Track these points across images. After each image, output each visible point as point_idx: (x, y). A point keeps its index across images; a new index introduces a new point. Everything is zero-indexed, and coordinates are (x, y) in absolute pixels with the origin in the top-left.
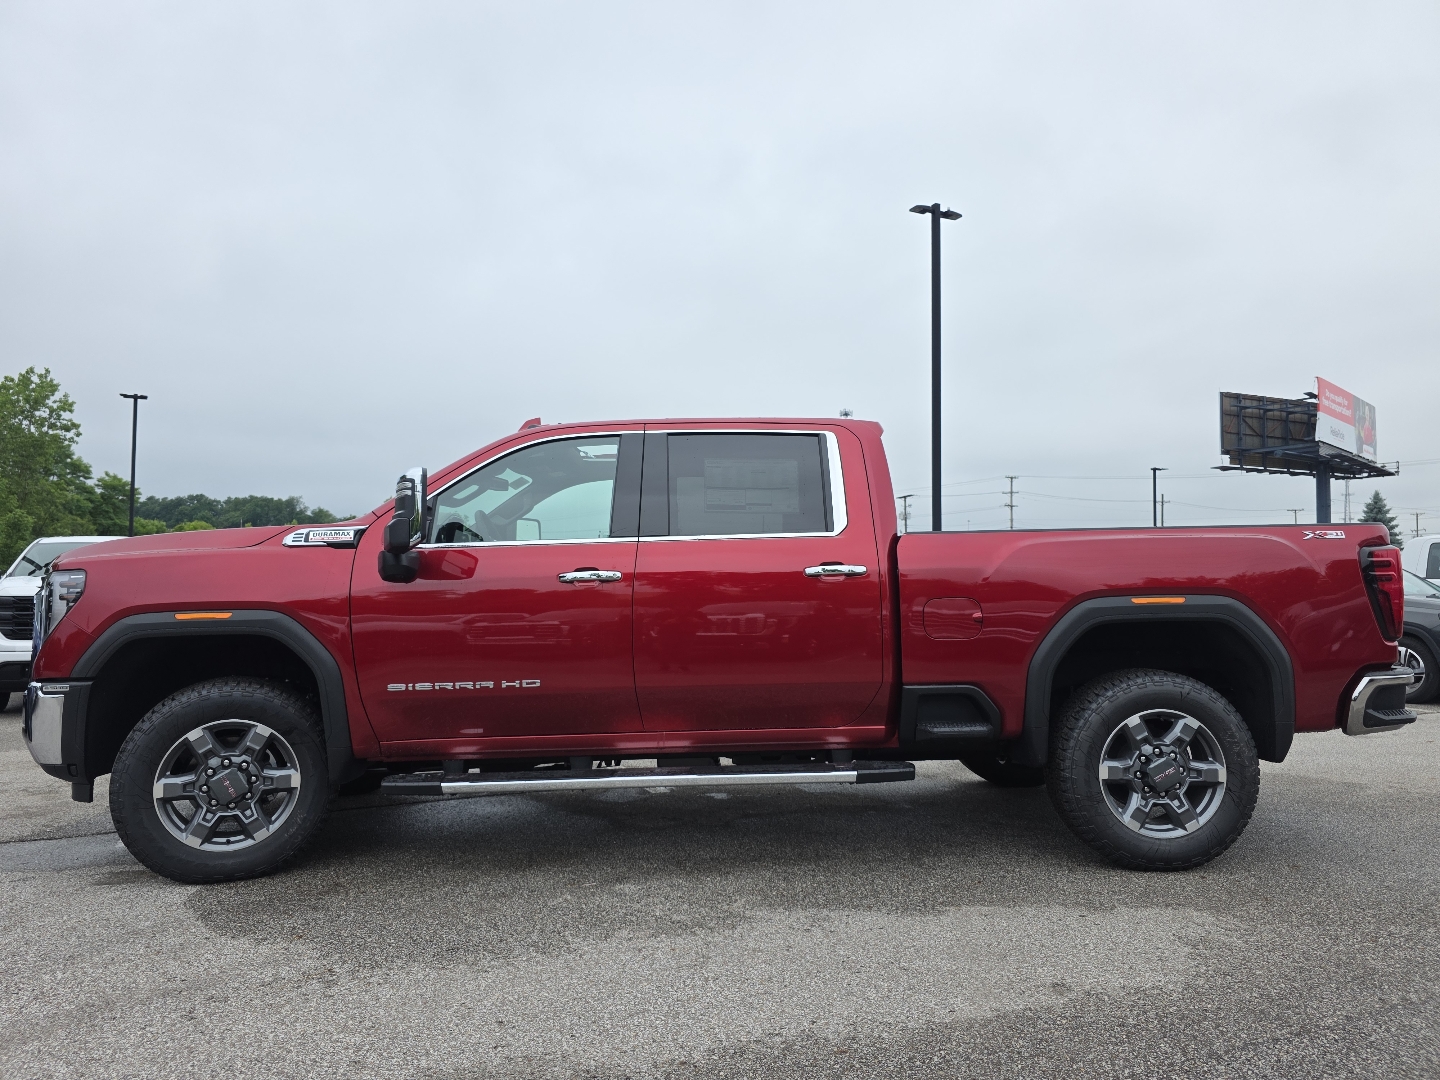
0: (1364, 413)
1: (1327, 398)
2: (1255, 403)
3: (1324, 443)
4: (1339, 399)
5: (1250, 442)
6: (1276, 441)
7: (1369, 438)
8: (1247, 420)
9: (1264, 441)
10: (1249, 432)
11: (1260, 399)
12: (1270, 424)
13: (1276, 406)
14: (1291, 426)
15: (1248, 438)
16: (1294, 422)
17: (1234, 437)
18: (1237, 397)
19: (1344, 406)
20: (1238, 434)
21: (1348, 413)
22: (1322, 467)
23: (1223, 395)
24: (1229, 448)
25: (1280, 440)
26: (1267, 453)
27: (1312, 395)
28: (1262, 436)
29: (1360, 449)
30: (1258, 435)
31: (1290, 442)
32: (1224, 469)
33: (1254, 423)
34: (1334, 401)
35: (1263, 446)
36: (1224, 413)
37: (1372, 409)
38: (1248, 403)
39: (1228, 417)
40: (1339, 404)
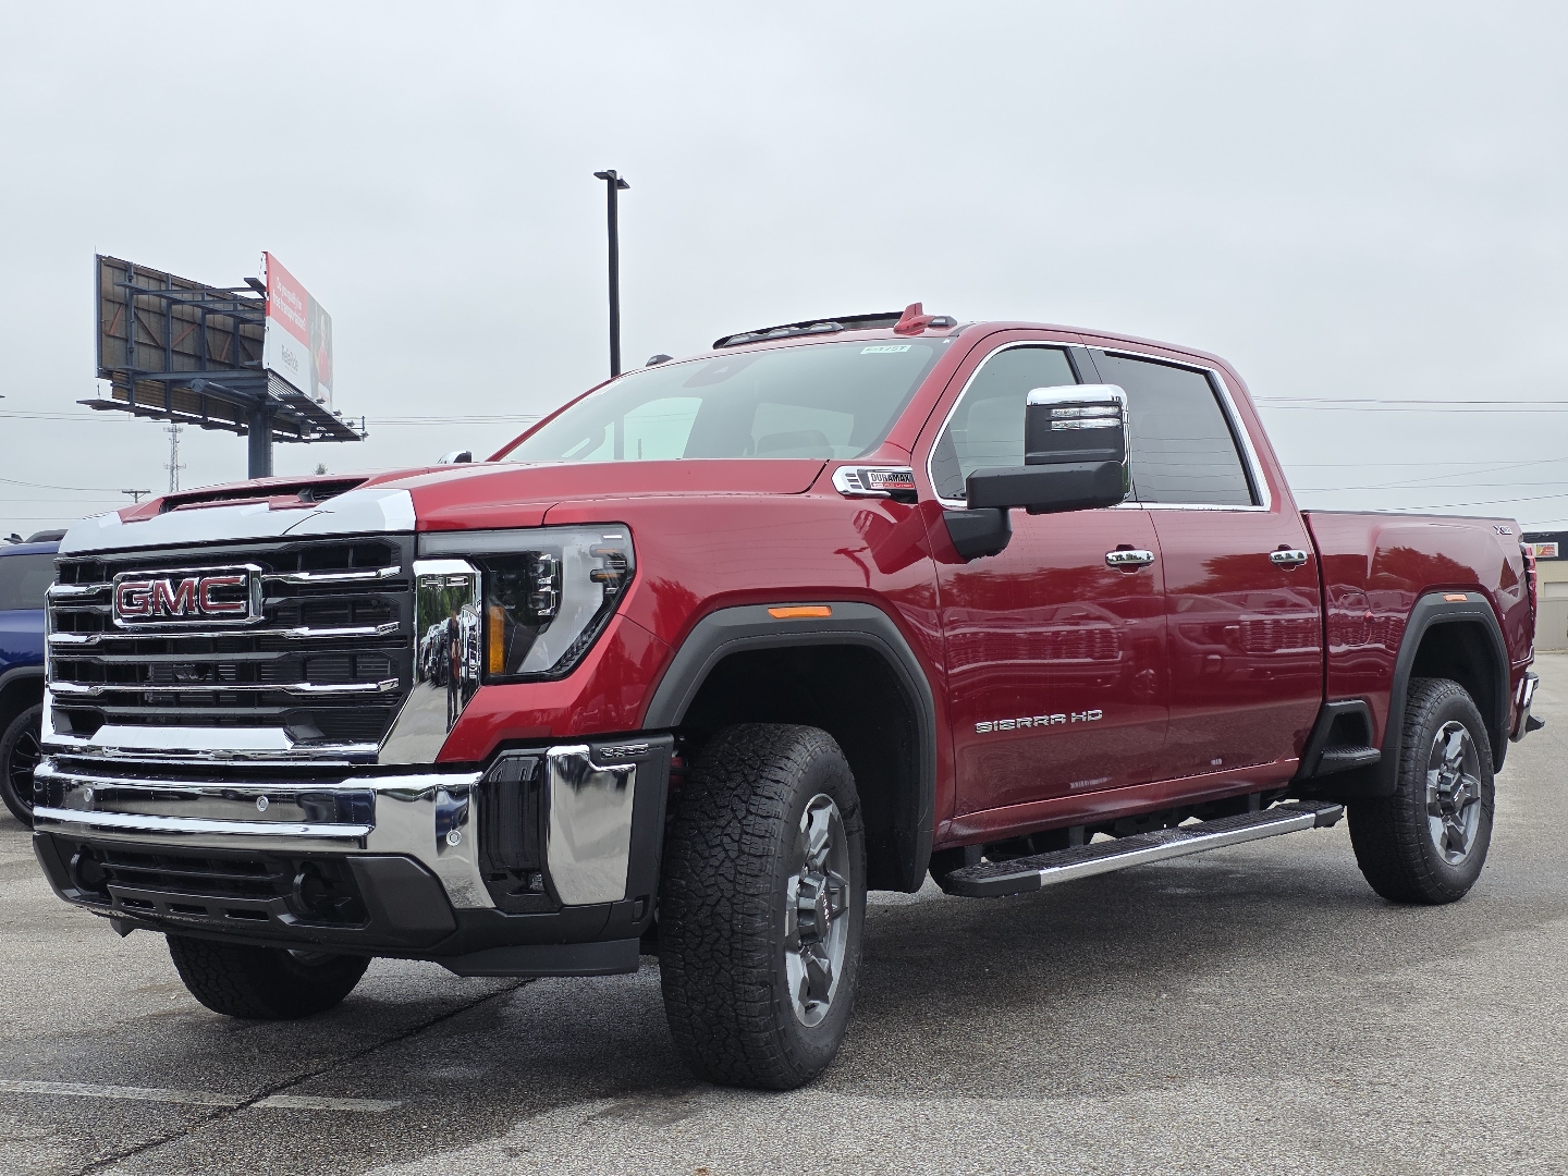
0: (319, 328)
1: (279, 293)
2: (153, 286)
3: (274, 373)
4: (292, 298)
5: (146, 359)
6: (186, 360)
7: (322, 374)
8: (141, 315)
9: (167, 359)
10: (143, 338)
11: (162, 278)
12: (176, 327)
13: (187, 296)
14: (209, 335)
15: (142, 349)
16: (214, 329)
17: (119, 344)
18: (125, 268)
19: (298, 311)
20: (127, 340)
21: (301, 323)
22: (259, 417)
23: (104, 263)
24: (111, 367)
25: (192, 361)
26: (174, 382)
27: (255, 284)
28: (164, 350)
29: (315, 390)
30: (157, 347)
31: (209, 366)
32: (100, 405)
33: (151, 322)
34: (285, 299)
35: (166, 369)
36: (103, 298)
37: (328, 320)
38: (141, 283)
39: (110, 305)
40: (291, 305)
